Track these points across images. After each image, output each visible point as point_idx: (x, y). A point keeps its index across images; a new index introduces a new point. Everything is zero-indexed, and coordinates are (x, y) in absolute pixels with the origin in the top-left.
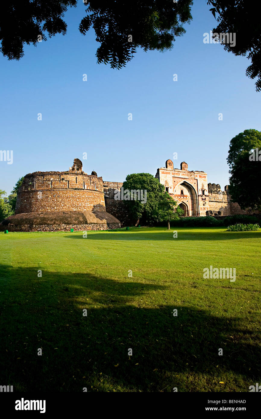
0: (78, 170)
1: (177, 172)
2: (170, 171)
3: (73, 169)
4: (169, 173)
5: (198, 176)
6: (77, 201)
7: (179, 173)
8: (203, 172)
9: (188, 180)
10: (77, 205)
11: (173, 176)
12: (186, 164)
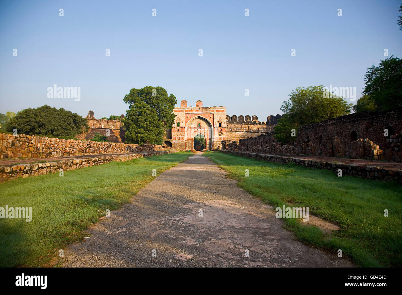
0: (90, 117)
1: (191, 110)
2: (183, 109)
3: (88, 117)
4: (182, 111)
5: (215, 111)
7: (192, 110)
8: (222, 107)
9: (202, 115)
11: (186, 113)
12: (201, 102)
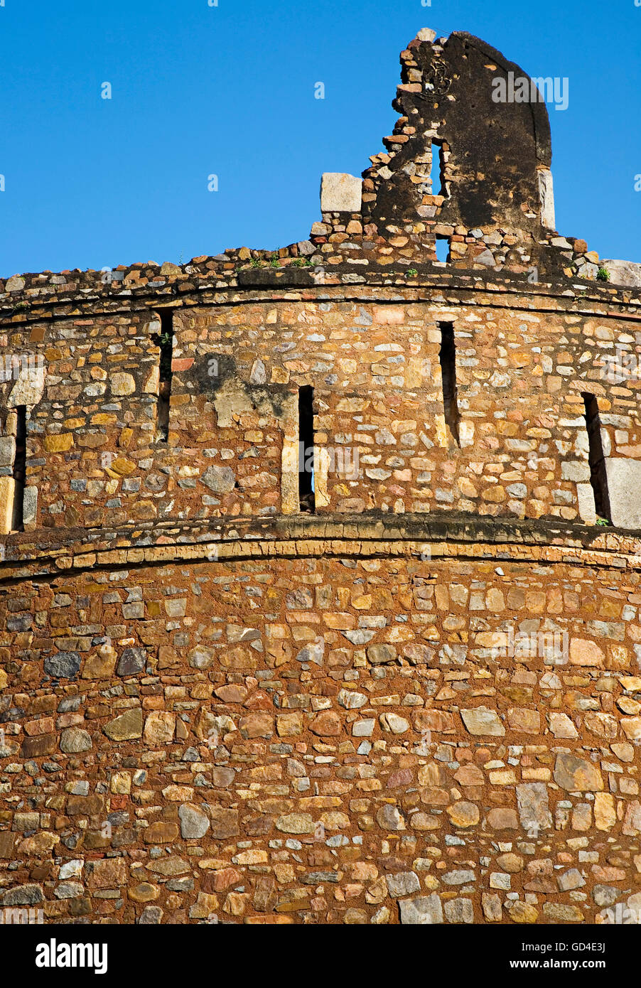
6: (464, 732)
10: (466, 815)
